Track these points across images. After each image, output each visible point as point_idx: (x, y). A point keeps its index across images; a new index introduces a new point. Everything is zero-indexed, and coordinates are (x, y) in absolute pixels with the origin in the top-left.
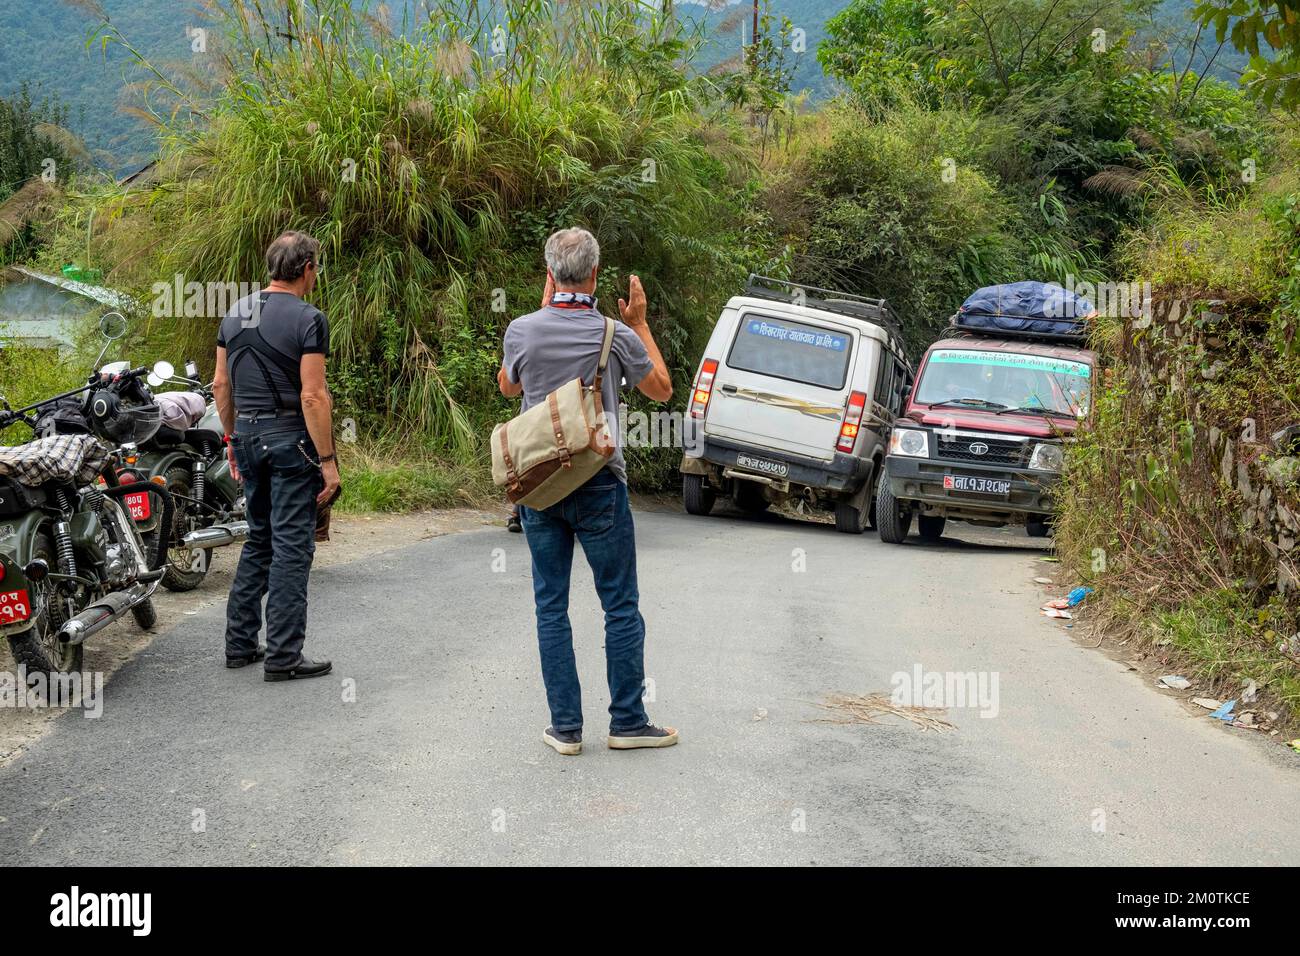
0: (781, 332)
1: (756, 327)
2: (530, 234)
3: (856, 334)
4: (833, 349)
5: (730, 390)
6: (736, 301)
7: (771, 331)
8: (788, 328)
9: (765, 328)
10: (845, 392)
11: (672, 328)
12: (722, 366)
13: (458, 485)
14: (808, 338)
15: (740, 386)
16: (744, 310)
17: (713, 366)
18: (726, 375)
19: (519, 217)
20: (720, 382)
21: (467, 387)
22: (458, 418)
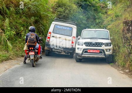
0: (61, 27)
1: (57, 27)
2: (19, 11)
3: (73, 27)
4: (69, 30)
5: (53, 37)
6: (53, 22)
7: (60, 27)
8: (62, 27)
9: (58, 27)
10: (72, 37)
11: (42, 27)
12: (52, 33)
13: (9, 56)
14: (66, 28)
15: (55, 36)
16: (55, 24)
17: (50, 33)
18: (52, 34)
19: (17, 9)
20: (52, 36)
21: (10, 38)
22: (9, 44)
